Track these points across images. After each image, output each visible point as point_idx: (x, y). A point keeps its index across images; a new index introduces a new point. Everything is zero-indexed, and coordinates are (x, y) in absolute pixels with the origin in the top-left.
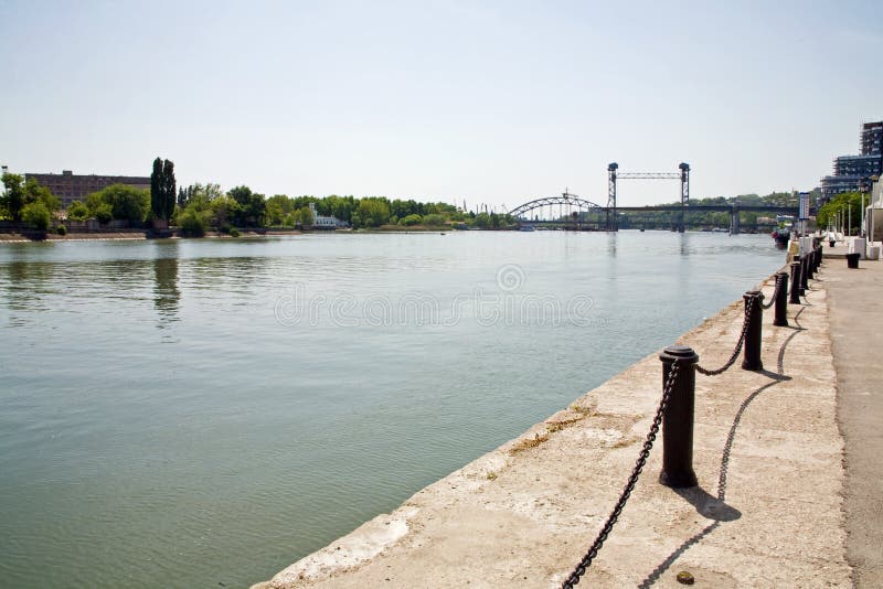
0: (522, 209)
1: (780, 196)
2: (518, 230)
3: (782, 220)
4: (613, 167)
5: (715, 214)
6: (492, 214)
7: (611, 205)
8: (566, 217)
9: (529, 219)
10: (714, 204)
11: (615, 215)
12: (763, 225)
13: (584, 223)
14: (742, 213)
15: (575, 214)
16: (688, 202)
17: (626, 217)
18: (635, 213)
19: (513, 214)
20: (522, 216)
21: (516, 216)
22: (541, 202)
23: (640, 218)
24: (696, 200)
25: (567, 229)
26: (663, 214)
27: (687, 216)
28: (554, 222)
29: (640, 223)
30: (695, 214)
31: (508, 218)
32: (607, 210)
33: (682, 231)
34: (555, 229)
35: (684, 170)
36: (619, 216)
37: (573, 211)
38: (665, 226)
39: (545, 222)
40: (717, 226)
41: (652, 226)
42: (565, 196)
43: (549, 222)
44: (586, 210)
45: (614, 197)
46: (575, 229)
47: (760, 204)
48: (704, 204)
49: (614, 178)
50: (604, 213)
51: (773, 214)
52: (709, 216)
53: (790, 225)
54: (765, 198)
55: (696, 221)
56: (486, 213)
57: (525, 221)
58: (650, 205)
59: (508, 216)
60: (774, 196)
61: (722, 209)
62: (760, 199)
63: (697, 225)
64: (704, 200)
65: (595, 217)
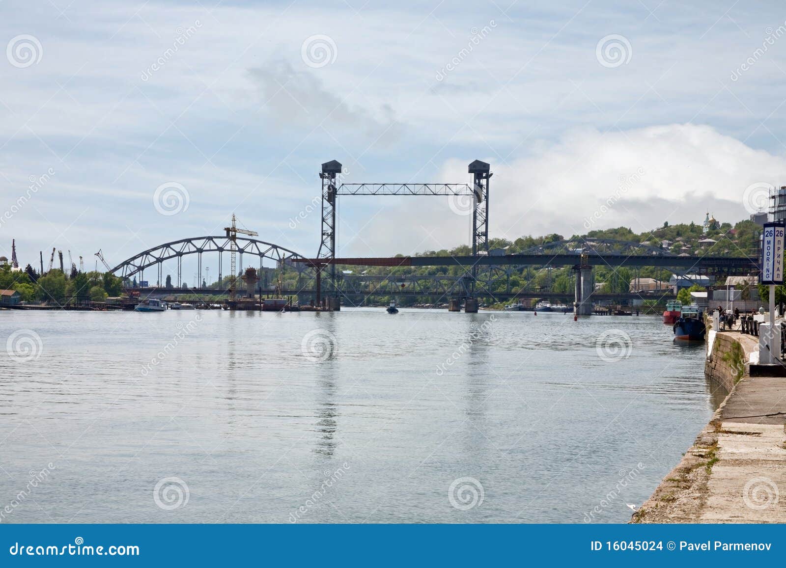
0: (138, 262)
1: (680, 231)
2: (129, 307)
3: (684, 286)
4: (331, 169)
5: (543, 272)
6: (74, 272)
7: (326, 253)
8: (232, 279)
9: (152, 284)
10: (540, 251)
11: (333, 275)
12: (644, 295)
13: (269, 292)
14: (598, 269)
15: (251, 272)
16: (486, 245)
17: (355, 280)
18: (375, 270)
19: (118, 274)
20: (138, 278)
21: (126, 279)
22: (178, 247)
23: (385, 282)
24: (503, 243)
25: (233, 306)
26: (432, 274)
27: (484, 279)
28: (204, 290)
29: (383, 292)
30: (501, 272)
31: (110, 283)
32: (317, 263)
33: (472, 309)
34: (206, 307)
35: (478, 176)
36: (340, 277)
37: (245, 267)
38: (436, 300)
39: (185, 290)
40: (544, 297)
41: (411, 300)
42: (231, 234)
43: (195, 290)
44: (273, 265)
45: (333, 236)
46: (251, 308)
47: (635, 251)
48: (519, 251)
49: (332, 195)
50: (312, 272)
51: (665, 272)
52: (529, 277)
53: (704, 295)
54: (647, 236)
55: (502, 289)
56: (61, 271)
57: (143, 288)
58: (405, 254)
59: (109, 276)
60: (665, 232)
61: (558, 260)
62: (637, 240)
63: (504, 298)
64: (519, 242)
65: (291, 280)
